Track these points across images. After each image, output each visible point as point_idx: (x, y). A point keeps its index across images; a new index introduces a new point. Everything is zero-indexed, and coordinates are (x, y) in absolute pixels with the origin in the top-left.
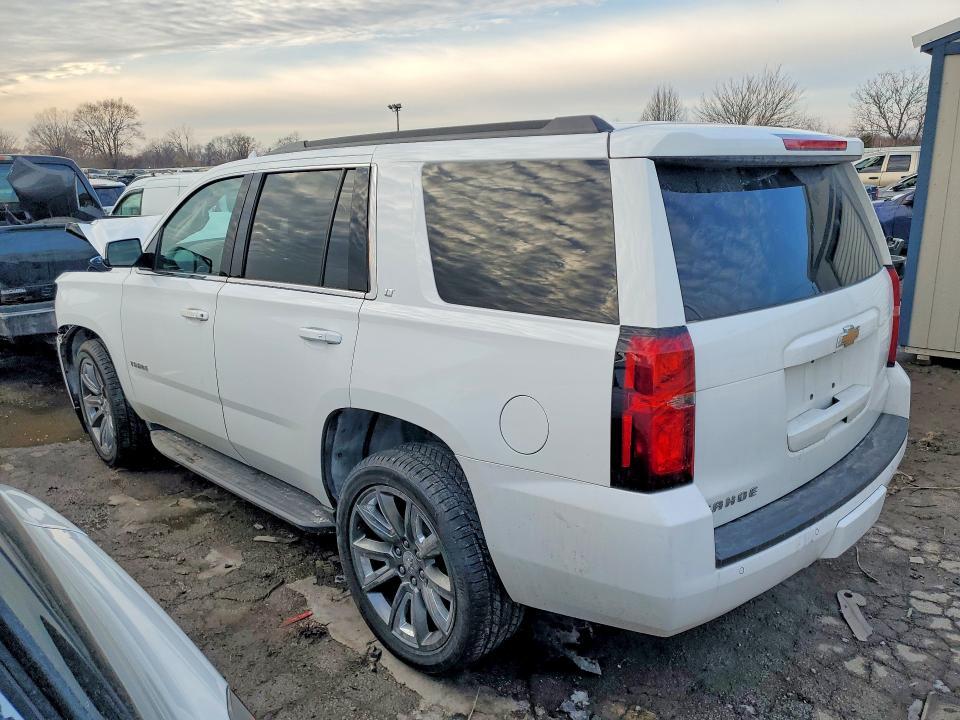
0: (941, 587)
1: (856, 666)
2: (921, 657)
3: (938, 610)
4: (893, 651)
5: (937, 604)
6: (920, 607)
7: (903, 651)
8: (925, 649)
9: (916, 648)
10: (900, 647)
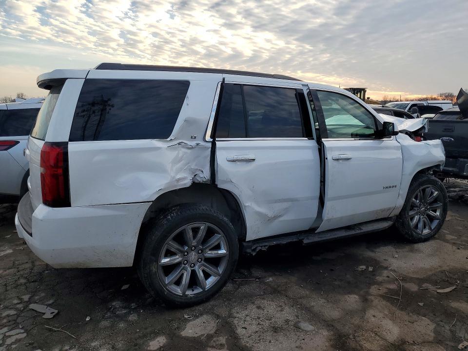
0: (14, 346)
1: (26, 298)
2: (4, 315)
3: (7, 334)
4: (16, 309)
5: (10, 336)
6: (18, 331)
7: (12, 312)
8: (5, 318)
9: (8, 316)
10: (15, 313)
